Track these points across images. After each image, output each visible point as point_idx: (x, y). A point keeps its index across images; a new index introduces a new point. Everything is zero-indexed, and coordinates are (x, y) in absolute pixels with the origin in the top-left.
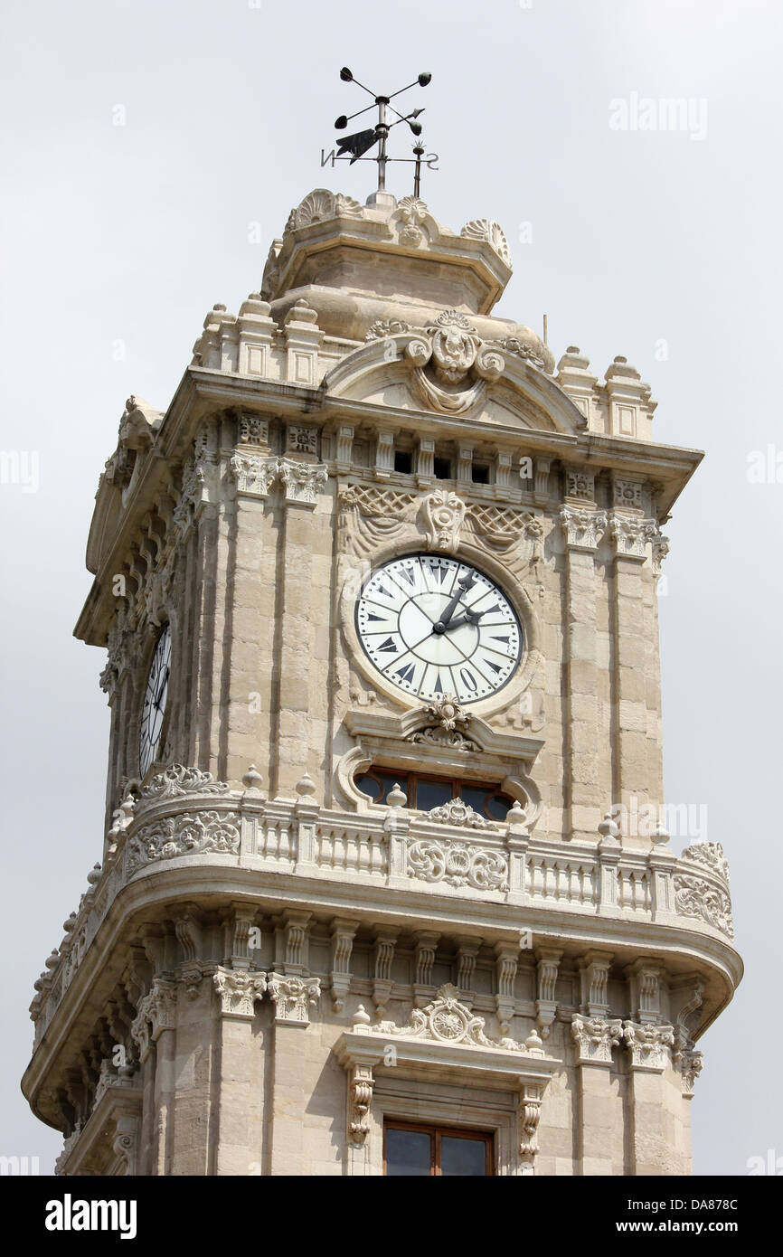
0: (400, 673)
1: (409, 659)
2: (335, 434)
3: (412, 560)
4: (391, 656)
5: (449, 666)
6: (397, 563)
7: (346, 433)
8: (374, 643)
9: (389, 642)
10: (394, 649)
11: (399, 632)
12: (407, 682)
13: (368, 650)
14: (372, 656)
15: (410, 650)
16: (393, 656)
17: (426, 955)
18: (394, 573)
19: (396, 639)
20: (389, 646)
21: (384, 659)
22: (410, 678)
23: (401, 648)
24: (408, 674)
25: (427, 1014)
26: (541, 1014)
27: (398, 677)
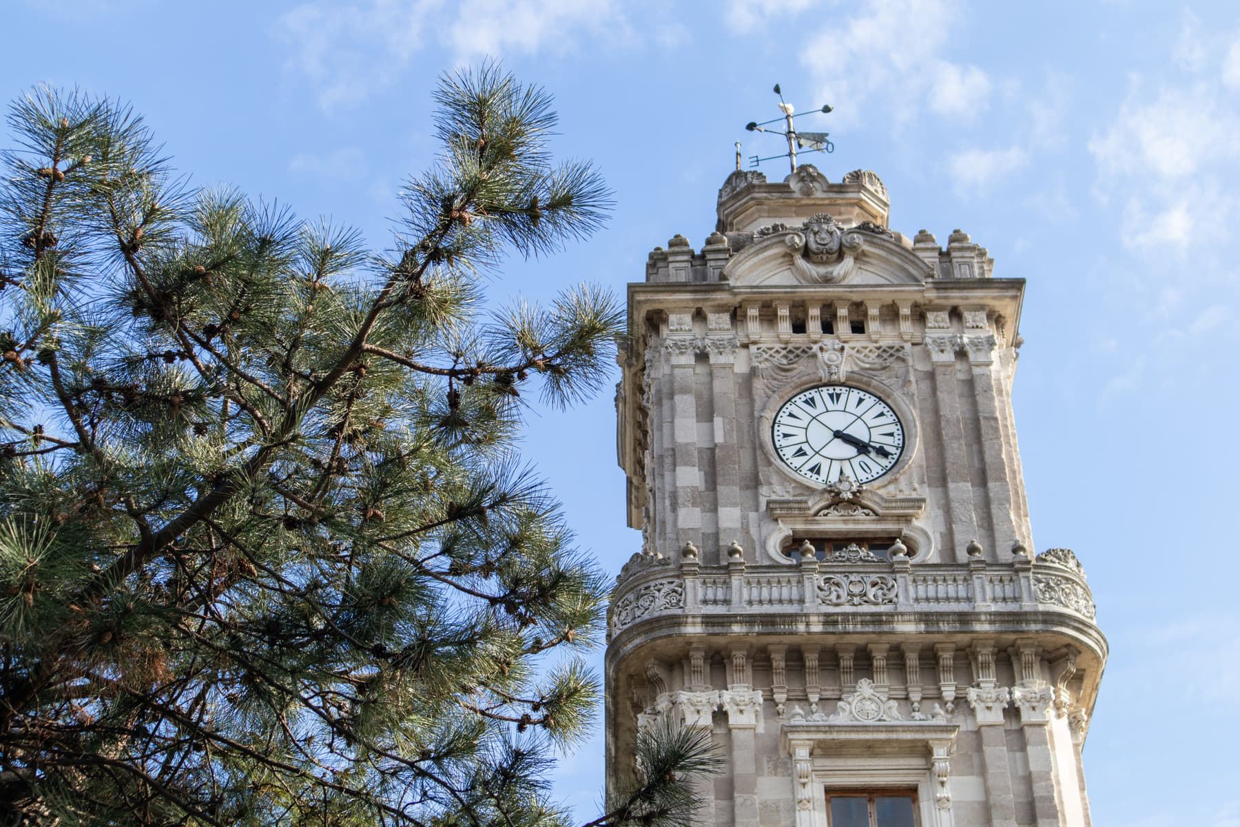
0: (812, 470)
1: (817, 459)
2: (745, 316)
3: (813, 391)
4: (803, 459)
5: (849, 459)
6: (801, 396)
7: (753, 312)
8: (788, 453)
9: (800, 449)
10: (805, 454)
11: (807, 442)
12: (817, 476)
13: (784, 458)
14: (788, 462)
15: (817, 453)
16: (804, 459)
17: (847, 661)
18: (800, 403)
19: (805, 447)
20: (800, 453)
21: (798, 461)
22: (818, 473)
23: (810, 452)
24: (816, 470)
25: (849, 704)
26: (944, 694)
27: (809, 474)
